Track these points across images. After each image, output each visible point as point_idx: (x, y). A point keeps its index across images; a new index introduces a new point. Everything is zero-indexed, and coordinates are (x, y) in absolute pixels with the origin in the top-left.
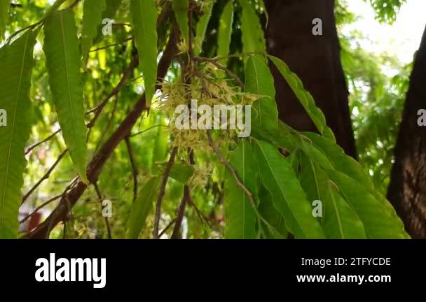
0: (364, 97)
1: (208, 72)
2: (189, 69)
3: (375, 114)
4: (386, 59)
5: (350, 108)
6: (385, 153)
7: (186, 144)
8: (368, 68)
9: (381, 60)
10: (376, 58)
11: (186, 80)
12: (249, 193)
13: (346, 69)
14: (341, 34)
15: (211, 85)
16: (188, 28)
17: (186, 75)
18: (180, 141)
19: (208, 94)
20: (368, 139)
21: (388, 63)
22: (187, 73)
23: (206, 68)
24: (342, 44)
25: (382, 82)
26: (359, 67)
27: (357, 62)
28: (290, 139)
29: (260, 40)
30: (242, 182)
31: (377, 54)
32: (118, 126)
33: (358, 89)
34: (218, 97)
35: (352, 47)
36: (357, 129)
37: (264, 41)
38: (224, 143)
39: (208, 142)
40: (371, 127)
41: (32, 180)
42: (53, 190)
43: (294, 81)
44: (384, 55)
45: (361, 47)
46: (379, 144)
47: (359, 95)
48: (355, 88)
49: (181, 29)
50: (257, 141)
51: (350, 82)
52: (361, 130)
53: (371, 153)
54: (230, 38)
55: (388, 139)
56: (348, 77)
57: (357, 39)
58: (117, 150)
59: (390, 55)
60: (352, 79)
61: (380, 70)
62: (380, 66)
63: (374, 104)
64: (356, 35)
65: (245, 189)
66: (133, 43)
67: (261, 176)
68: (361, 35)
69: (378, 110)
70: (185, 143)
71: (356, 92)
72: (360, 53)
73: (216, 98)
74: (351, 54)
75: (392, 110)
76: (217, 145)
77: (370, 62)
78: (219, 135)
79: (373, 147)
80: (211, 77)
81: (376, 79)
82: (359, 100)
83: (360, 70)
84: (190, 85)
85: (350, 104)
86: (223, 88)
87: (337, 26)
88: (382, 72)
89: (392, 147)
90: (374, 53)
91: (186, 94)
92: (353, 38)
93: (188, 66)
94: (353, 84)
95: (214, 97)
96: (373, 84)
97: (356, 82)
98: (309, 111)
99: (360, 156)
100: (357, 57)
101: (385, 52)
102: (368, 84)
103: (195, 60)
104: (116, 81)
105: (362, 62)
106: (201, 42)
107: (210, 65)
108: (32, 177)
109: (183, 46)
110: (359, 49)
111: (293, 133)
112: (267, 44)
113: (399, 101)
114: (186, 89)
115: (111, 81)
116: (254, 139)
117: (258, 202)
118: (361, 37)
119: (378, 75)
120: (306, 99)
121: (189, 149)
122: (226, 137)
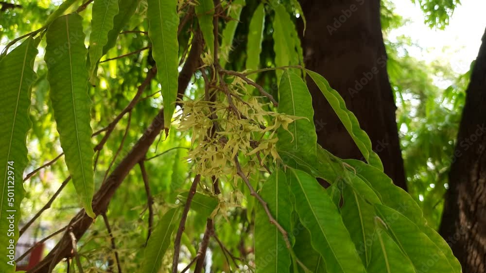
0: (413, 112)
1: (236, 88)
2: (214, 84)
3: (426, 132)
4: (438, 69)
5: (398, 125)
6: (437, 176)
7: (211, 172)
8: (417, 79)
9: (432, 69)
10: (426, 67)
11: (211, 97)
12: (283, 231)
13: (392, 80)
14: (387, 40)
15: (240, 103)
16: (213, 36)
17: (210, 91)
18: (203, 167)
19: (236, 113)
20: (418, 159)
21: (440, 73)
22: (212, 89)
23: (234, 83)
24: (388, 52)
25: (433, 95)
26: (407, 78)
27: (405, 72)
28: (331, 167)
29: (296, 49)
30: (274, 218)
31: (428, 63)
32: (133, 145)
33: (406, 103)
34: (248, 117)
35: (399, 55)
36: (405, 148)
37: (301, 50)
38: (254, 171)
39: (235, 170)
40: (421, 147)
41: (34, 207)
42: (57, 218)
43: (336, 100)
44: (436, 64)
45: (410, 55)
46: (430, 165)
47: (407, 109)
48: (403, 101)
49: (205, 38)
50: (293, 170)
51: (397, 94)
52: (410, 149)
53: (421, 176)
54: (261, 47)
55: (440, 160)
56: (395, 88)
57: (405, 46)
58: (132, 172)
59: (443, 64)
60: (400, 91)
61: (431, 80)
62: (431, 76)
63: (424, 120)
64: (404, 41)
65: (278, 225)
66: (150, 53)
67: (296, 211)
68: (409, 40)
69: (430, 127)
70: (209, 170)
71: (404, 105)
72: (408, 62)
73: (245, 118)
74: (398, 63)
75: (446, 127)
76: (246, 174)
77: (420, 71)
78: (249, 162)
79: (423, 168)
80: (239, 94)
81: (426, 92)
82: (407, 116)
83: (408, 81)
84: (215, 102)
85: (397, 120)
86: (253, 107)
87: (383, 32)
88: (433, 83)
89: (444, 169)
90: (424, 61)
91: (211, 114)
92: (400, 44)
93: (213, 80)
94: (401, 97)
95: (243, 117)
96: (423, 97)
97: (404, 95)
98: (353, 135)
99: (409, 179)
100: (405, 66)
101: (437, 61)
102: (417, 96)
103: (221, 73)
104: (131, 94)
105: (411, 71)
106: (227, 52)
107: (238, 80)
108: (34, 202)
109: (207, 58)
110: (407, 57)
111: (334, 161)
112: (304, 54)
113: (453, 117)
114: (210, 108)
115: (125, 94)
116: (289, 167)
117: (294, 241)
118: (410, 44)
119: (429, 87)
120: (349, 120)
121: (214, 178)
122: (257, 165)
